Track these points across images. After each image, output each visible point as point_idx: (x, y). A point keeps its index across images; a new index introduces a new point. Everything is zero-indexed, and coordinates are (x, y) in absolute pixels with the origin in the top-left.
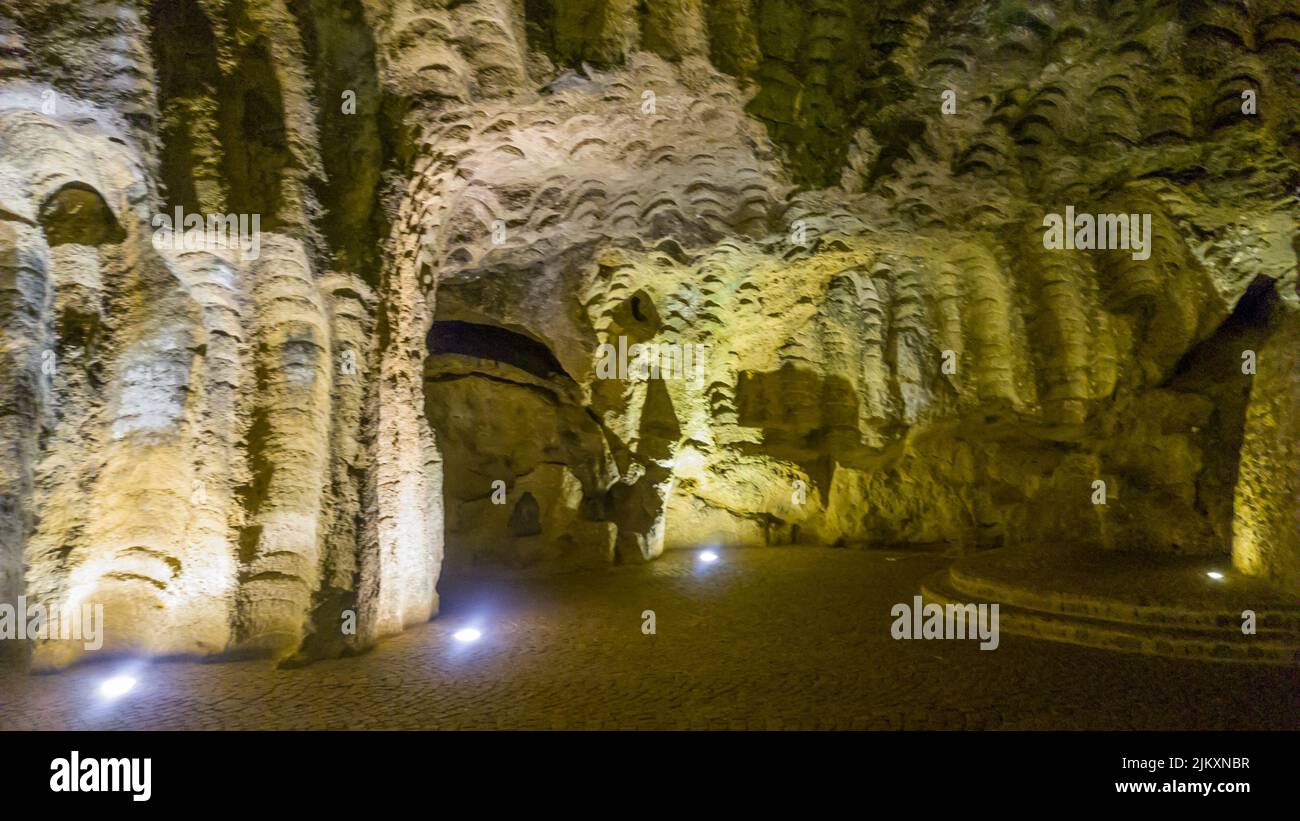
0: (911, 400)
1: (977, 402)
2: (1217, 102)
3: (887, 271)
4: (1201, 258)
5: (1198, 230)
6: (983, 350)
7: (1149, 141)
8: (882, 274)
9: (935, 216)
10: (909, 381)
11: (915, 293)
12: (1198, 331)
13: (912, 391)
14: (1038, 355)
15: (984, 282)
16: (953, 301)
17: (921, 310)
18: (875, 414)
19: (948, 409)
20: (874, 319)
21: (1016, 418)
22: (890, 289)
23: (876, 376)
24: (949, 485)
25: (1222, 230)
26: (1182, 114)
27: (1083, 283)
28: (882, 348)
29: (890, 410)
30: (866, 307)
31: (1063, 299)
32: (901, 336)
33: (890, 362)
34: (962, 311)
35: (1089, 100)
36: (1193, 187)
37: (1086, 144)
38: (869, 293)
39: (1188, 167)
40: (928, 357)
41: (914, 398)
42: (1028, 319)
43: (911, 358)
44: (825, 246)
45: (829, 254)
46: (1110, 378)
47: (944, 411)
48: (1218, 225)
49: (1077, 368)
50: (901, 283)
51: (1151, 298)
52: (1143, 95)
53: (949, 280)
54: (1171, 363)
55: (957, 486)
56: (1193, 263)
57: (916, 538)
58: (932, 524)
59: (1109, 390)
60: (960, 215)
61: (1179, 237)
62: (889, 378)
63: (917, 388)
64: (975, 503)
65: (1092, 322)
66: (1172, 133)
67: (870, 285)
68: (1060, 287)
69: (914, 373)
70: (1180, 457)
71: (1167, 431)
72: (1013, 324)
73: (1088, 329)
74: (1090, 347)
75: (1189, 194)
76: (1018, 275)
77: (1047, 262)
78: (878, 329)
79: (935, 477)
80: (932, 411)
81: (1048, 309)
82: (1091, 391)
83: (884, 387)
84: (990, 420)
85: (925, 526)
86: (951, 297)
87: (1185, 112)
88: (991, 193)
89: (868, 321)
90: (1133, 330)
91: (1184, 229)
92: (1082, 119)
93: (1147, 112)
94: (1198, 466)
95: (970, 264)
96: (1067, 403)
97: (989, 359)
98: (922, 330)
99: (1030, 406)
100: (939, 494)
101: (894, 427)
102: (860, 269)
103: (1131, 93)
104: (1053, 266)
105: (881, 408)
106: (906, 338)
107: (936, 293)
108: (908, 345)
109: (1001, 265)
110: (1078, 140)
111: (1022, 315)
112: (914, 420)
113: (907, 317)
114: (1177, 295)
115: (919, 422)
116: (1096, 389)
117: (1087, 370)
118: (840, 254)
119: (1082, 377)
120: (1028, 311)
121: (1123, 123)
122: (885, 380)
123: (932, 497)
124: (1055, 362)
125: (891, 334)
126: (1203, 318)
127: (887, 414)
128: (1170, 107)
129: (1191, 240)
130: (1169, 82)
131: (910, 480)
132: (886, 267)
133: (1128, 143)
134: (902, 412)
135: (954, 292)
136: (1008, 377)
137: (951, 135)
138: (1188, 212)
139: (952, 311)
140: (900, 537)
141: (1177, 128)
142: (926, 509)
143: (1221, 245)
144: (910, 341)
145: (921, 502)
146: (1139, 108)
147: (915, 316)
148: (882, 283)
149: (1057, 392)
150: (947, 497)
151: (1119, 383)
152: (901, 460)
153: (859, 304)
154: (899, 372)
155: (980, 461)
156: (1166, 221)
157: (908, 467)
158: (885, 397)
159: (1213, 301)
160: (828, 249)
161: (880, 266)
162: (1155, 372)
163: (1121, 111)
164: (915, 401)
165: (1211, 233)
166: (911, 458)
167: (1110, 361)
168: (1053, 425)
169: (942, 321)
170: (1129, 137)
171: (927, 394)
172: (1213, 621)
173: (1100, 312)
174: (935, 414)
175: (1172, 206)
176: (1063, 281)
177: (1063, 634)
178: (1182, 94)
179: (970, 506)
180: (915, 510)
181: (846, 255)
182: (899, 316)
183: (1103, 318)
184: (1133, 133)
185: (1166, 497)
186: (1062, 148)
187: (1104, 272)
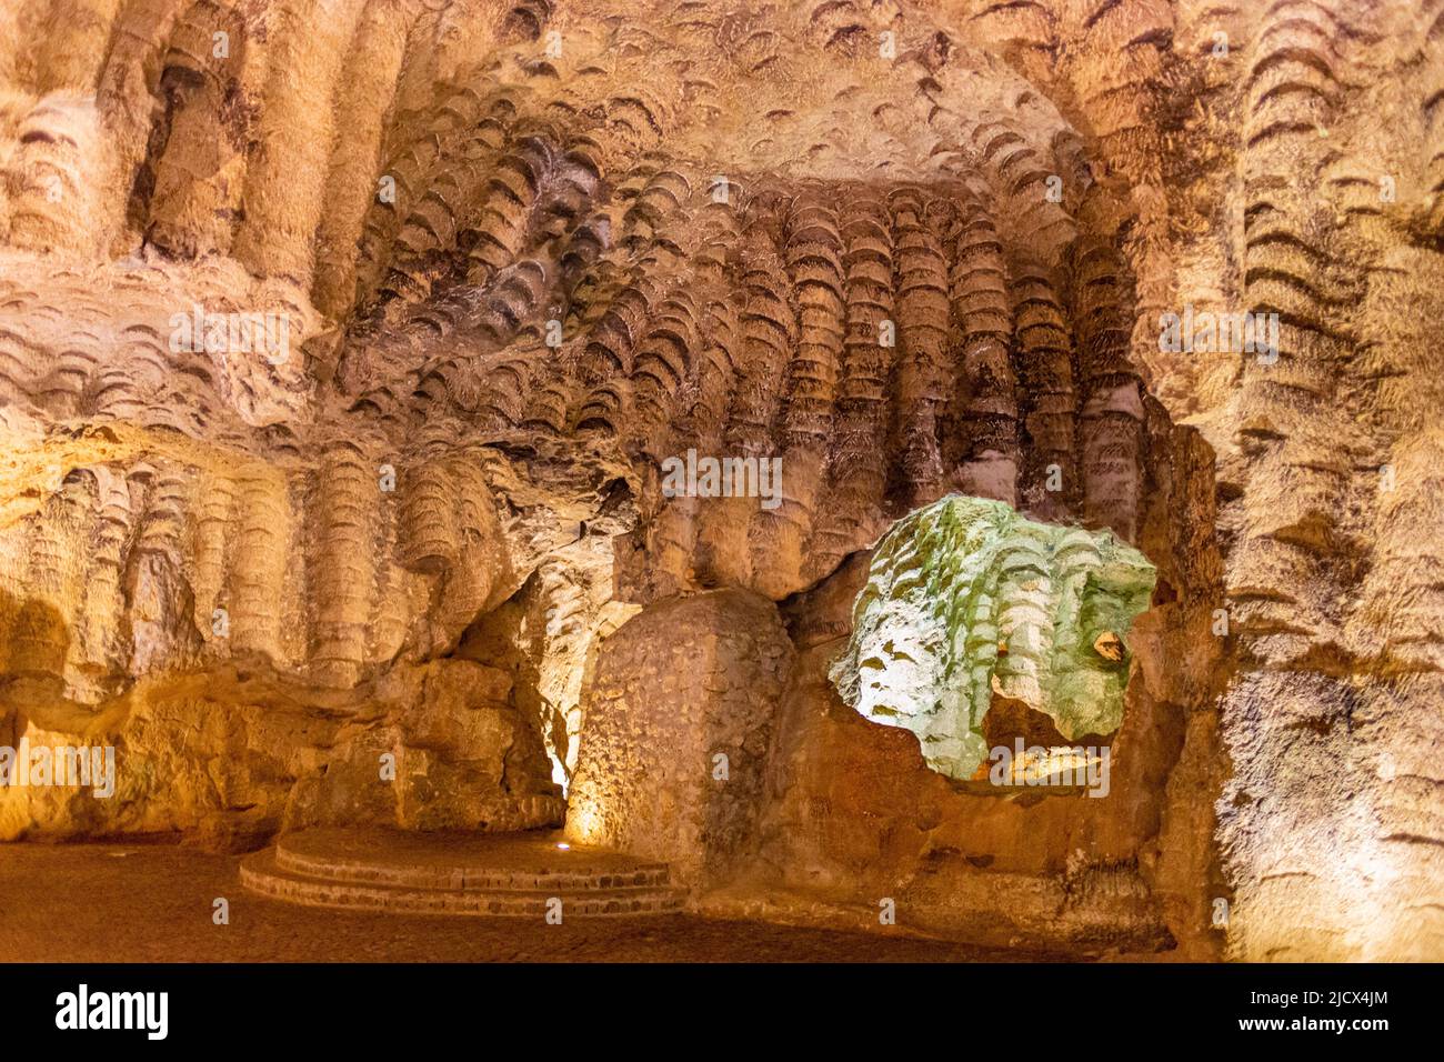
0: (145, 643)
1: (227, 654)
2: (586, 407)
3: (150, 475)
4: (506, 531)
5: (510, 503)
6: (242, 591)
7: (526, 425)
8: (143, 477)
9: (291, 441)
10: (146, 619)
11: (174, 507)
12: (486, 603)
13: (148, 632)
14: (313, 605)
15: (261, 509)
16: (221, 525)
17: (178, 531)
18: (91, 659)
19: (190, 660)
20: (117, 533)
21: (275, 676)
22: (146, 497)
23: (103, 607)
24: (196, 758)
25: (532, 509)
26: (558, 409)
27: (378, 532)
28: (119, 571)
29: (115, 655)
30: (105, 515)
31: (349, 545)
32: (146, 558)
33: (126, 593)
34: (228, 539)
35: (490, 374)
36: (522, 465)
37: (472, 412)
38: (117, 496)
39: (523, 445)
40: (175, 591)
41: (149, 640)
42: (309, 562)
43: (156, 591)
44: (91, 431)
45: (91, 442)
46: (394, 641)
47: (185, 661)
48: (530, 504)
49: (353, 625)
50: (161, 492)
51: (446, 561)
52: (534, 384)
53: (222, 499)
54: (458, 632)
55: (206, 759)
56: (498, 534)
57: (136, 827)
58: (161, 807)
59: (390, 654)
60: (318, 445)
61: (493, 507)
62: (121, 612)
63: (156, 630)
64: (230, 780)
65: (381, 574)
66: (546, 423)
67: (122, 488)
68: (349, 530)
69: (155, 609)
70: (487, 732)
71: (473, 705)
72: (290, 564)
73: (375, 584)
74: (374, 604)
75: (516, 470)
76: (310, 509)
77: (341, 500)
78: (119, 546)
79: (176, 746)
80: (169, 661)
81: (330, 554)
82: (369, 653)
83: (112, 624)
84: (242, 677)
85: (152, 810)
86: (218, 520)
87: (562, 409)
88: (366, 433)
89: (106, 533)
90: (430, 593)
91: (499, 501)
92: (476, 388)
93: (534, 400)
94: (509, 742)
95: (253, 486)
96: (336, 664)
97: (249, 601)
98: (174, 555)
99: (296, 664)
100: (179, 769)
101: (117, 677)
102: (115, 465)
103: (525, 379)
104: (346, 507)
105: (102, 651)
106: (151, 563)
107: (200, 513)
108: (154, 573)
109: (294, 495)
110: (467, 406)
111: (304, 556)
112: (144, 670)
113: (157, 536)
114: (473, 562)
115: (150, 673)
116: (375, 652)
117: (367, 629)
118: (104, 444)
119: (360, 637)
120: (311, 552)
121: (509, 403)
122: (115, 615)
123: (170, 772)
124: (329, 616)
125: (133, 554)
126: (494, 591)
127: (110, 660)
128: (551, 400)
129: (505, 512)
130: (560, 380)
131: (140, 750)
132: (149, 469)
133: (510, 422)
134: (130, 659)
135: (223, 515)
136: (272, 626)
137: (369, 373)
138: (508, 485)
139: (215, 537)
140: (112, 826)
141: (551, 420)
142: (158, 789)
143: (527, 522)
144: (156, 568)
145: (153, 778)
146: (528, 394)
147: (168, 536)
148: (140, 488)
149: (325, 650)
150: (189, 772)
151: (403, 649)
152: (129, 723)
153: (99, 509)
154: (135, 606)
155: (235, 729)
156: (484, 488)
157: (139, 733)
158: (111, 637)
159: (506, 577)
160: (93, 436)
161: (143, 467)
162: (443, 640)
163: (512, 392)
164: (150, 646)
165: (521, 510)
166: (145, 721)
167: (398, 622)
168: (316, 689)
169: (201, 547)
170: (510, 416)
171: (167, 638)
172: (598, 883)
173: (392, 567)
174: (173, 665)
175: (495, 477)
176: (353, 525)
177: (476, 907)
178: (564, 393)
179: (220, 785)
180: (144, 788)
181: (109, 446)
182: (146, 534)
183: (396, 574)
184: (515, 414)
185: (472, 774)
186: (450, 409)
187: (404, 524)
